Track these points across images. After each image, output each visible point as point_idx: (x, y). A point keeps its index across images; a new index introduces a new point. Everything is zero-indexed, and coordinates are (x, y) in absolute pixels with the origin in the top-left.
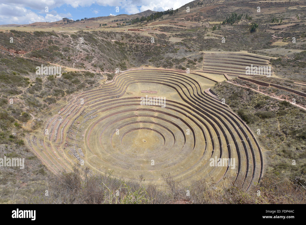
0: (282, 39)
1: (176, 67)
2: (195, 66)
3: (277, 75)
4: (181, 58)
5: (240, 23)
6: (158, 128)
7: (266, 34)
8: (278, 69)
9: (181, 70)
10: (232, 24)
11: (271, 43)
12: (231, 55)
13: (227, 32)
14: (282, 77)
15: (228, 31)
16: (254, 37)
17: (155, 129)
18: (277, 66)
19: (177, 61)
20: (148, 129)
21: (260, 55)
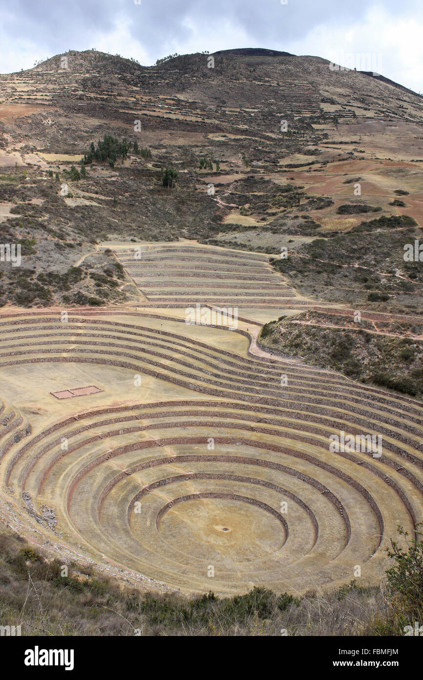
0: (238, 208)
1: (66, 299)
2: (120, 290)
3: (302, 294)
4: (66, 271)
5: (127, 163)
6: (212, 486)
7: (200, 195)
8: (297, 282)
9: (88, 307)
10: (112, 165)
11: (221, 218)
12: (167, 251)
13: (109, 187)
14: (313, 298)
15: (109, 183)
16: (175, 201)
17: (206, 490)
18: (291, 273)
19: (57, 280)
20: (188, 498)
21: (233, 248)
